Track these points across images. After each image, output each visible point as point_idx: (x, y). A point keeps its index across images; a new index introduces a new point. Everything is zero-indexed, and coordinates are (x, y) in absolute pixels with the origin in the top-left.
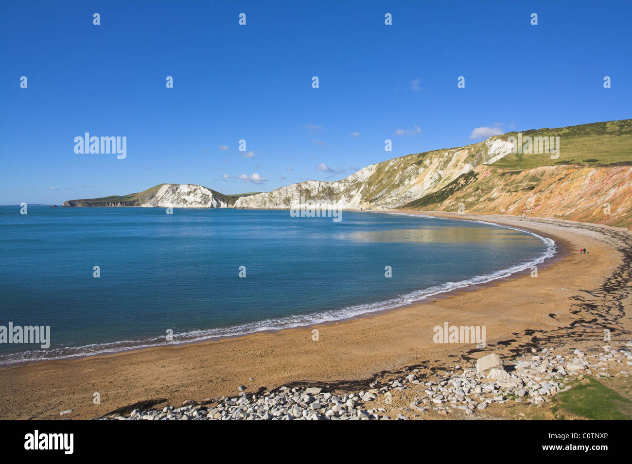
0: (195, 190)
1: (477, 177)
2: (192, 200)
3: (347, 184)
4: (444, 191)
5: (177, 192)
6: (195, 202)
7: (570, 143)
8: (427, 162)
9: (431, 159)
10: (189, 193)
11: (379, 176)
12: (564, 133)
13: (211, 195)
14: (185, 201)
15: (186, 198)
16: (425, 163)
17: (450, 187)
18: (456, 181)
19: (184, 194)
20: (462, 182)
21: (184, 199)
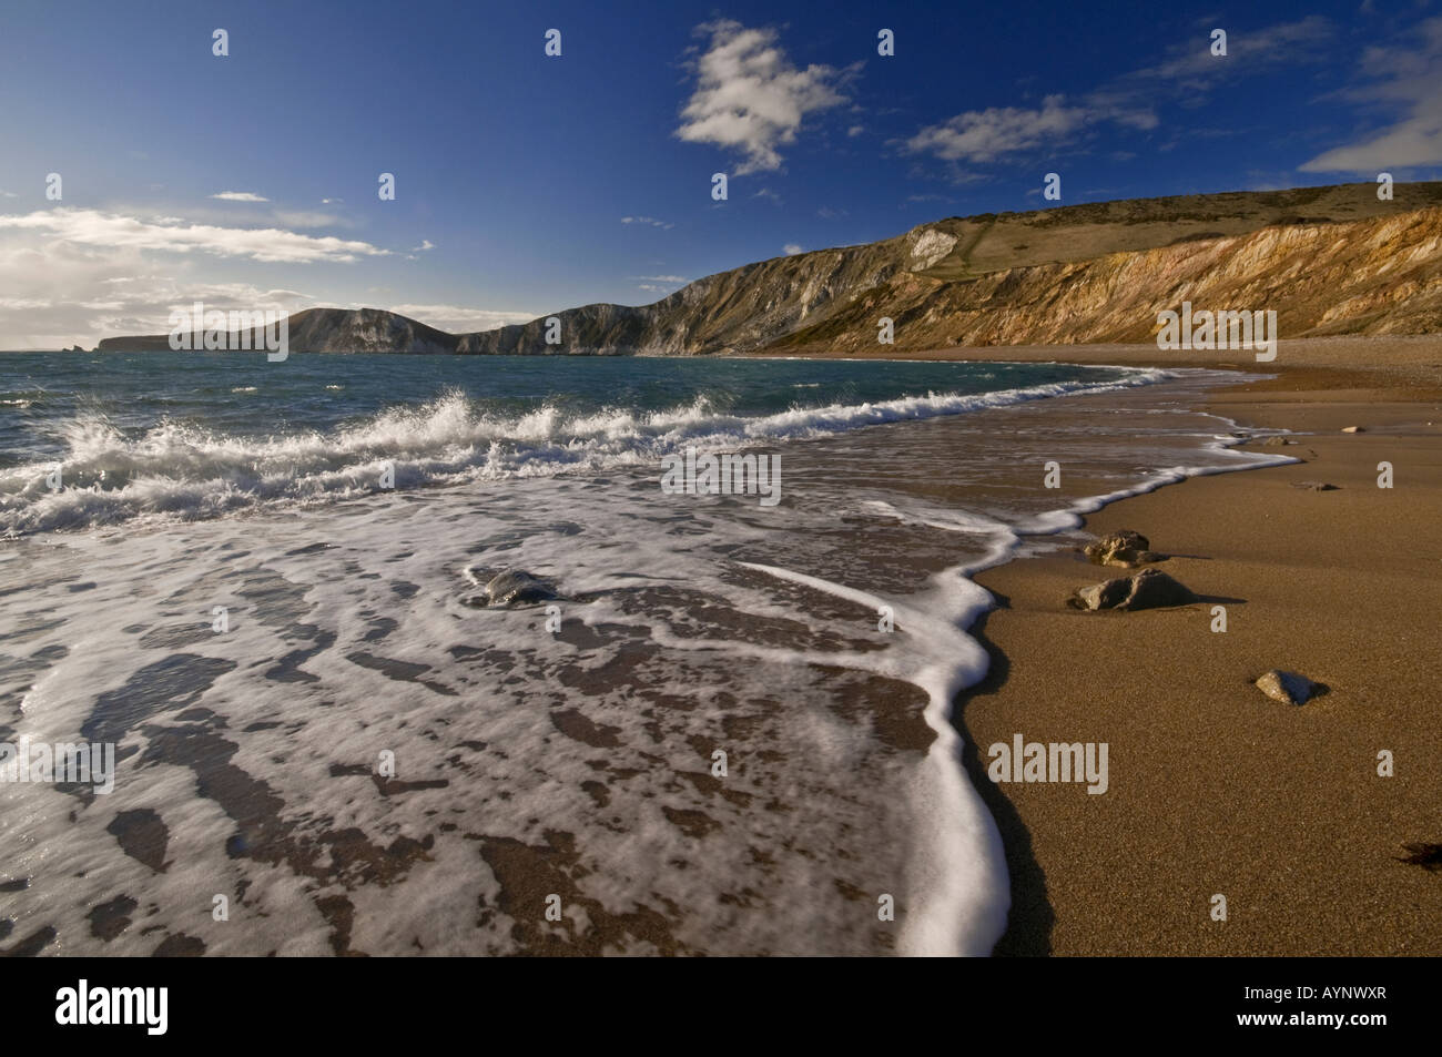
0: (379, 319)
1: (895, 293)
2: (375, 339)
3: (663, 310)
4: (838, 320)
5: (343, 323)
6: (381, 342)
7: (1048, 236)
8: (804, 271)
9: (812, 265)
10: (366, 328)
11: (720, 296)
12: (1041, 221)
13: (411, 332)
14: (361, 342)
15: (363, 335)
16: (802, 271)
17: (849, 312)
18: (859, 303)
19: (358, 327)
20: (869, 303)
21: (359, 338)
